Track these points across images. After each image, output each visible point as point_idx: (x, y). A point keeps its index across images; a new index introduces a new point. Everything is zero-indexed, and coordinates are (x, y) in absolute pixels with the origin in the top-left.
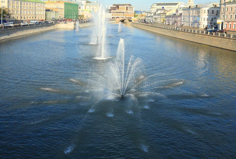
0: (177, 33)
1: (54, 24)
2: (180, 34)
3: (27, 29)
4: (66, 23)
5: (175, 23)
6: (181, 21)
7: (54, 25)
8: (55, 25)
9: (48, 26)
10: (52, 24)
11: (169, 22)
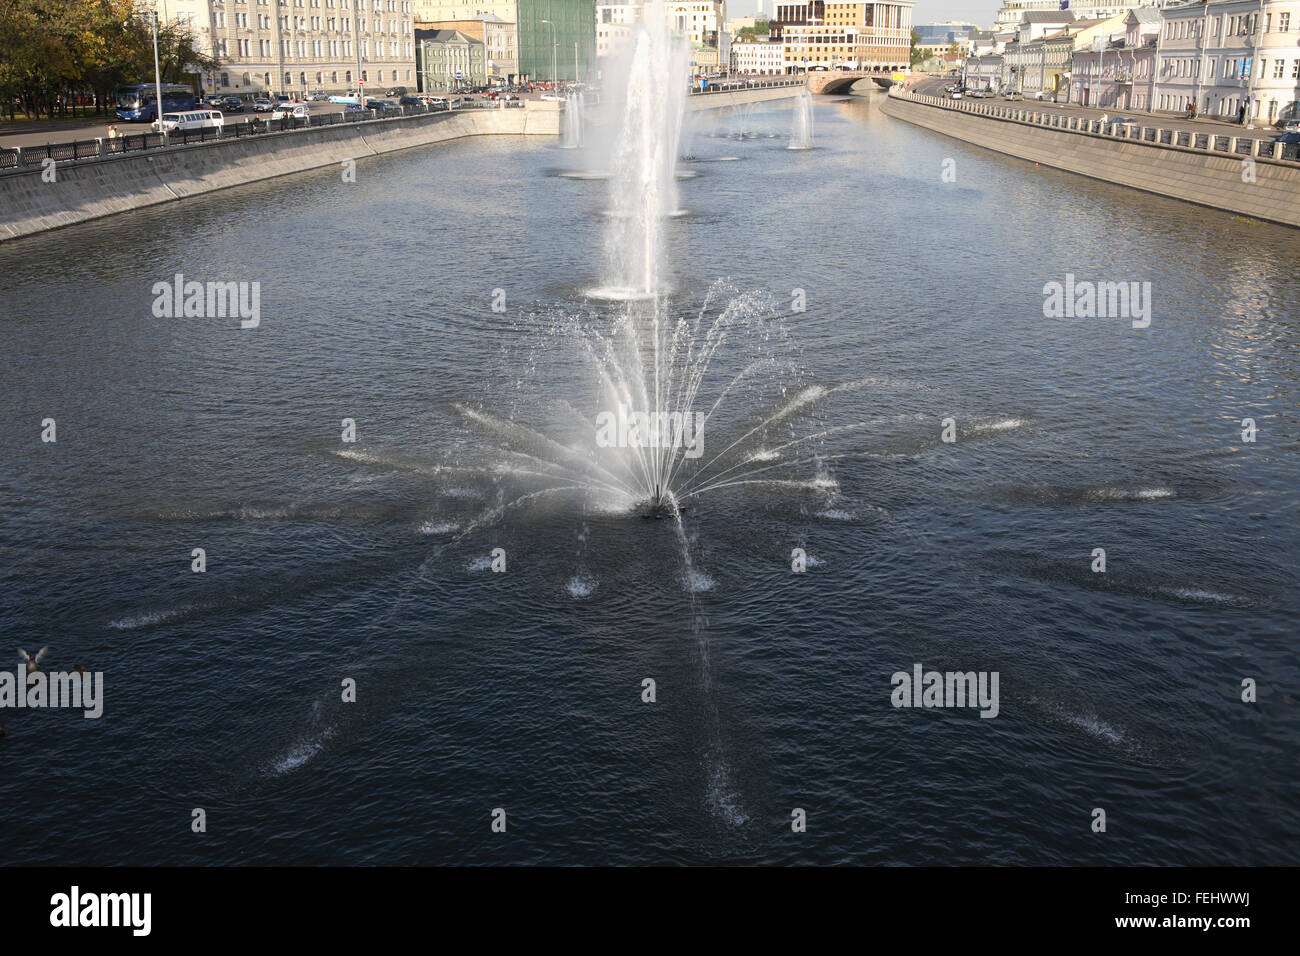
0: (1108, 152)
1: (453, 114)
2: (1126, 157)
3: (301, 140)
4: (516, 106)
5: (1119, 94)
6: (1150, 84)
7: (451, 119)
8: (460, 119)
9: (421, 125)
10: (440, 113)
11: (1087, 90)
